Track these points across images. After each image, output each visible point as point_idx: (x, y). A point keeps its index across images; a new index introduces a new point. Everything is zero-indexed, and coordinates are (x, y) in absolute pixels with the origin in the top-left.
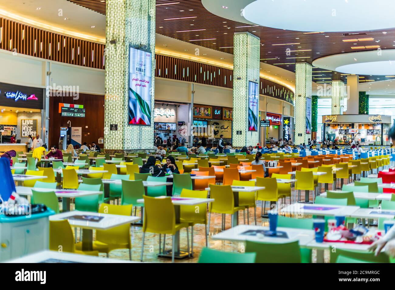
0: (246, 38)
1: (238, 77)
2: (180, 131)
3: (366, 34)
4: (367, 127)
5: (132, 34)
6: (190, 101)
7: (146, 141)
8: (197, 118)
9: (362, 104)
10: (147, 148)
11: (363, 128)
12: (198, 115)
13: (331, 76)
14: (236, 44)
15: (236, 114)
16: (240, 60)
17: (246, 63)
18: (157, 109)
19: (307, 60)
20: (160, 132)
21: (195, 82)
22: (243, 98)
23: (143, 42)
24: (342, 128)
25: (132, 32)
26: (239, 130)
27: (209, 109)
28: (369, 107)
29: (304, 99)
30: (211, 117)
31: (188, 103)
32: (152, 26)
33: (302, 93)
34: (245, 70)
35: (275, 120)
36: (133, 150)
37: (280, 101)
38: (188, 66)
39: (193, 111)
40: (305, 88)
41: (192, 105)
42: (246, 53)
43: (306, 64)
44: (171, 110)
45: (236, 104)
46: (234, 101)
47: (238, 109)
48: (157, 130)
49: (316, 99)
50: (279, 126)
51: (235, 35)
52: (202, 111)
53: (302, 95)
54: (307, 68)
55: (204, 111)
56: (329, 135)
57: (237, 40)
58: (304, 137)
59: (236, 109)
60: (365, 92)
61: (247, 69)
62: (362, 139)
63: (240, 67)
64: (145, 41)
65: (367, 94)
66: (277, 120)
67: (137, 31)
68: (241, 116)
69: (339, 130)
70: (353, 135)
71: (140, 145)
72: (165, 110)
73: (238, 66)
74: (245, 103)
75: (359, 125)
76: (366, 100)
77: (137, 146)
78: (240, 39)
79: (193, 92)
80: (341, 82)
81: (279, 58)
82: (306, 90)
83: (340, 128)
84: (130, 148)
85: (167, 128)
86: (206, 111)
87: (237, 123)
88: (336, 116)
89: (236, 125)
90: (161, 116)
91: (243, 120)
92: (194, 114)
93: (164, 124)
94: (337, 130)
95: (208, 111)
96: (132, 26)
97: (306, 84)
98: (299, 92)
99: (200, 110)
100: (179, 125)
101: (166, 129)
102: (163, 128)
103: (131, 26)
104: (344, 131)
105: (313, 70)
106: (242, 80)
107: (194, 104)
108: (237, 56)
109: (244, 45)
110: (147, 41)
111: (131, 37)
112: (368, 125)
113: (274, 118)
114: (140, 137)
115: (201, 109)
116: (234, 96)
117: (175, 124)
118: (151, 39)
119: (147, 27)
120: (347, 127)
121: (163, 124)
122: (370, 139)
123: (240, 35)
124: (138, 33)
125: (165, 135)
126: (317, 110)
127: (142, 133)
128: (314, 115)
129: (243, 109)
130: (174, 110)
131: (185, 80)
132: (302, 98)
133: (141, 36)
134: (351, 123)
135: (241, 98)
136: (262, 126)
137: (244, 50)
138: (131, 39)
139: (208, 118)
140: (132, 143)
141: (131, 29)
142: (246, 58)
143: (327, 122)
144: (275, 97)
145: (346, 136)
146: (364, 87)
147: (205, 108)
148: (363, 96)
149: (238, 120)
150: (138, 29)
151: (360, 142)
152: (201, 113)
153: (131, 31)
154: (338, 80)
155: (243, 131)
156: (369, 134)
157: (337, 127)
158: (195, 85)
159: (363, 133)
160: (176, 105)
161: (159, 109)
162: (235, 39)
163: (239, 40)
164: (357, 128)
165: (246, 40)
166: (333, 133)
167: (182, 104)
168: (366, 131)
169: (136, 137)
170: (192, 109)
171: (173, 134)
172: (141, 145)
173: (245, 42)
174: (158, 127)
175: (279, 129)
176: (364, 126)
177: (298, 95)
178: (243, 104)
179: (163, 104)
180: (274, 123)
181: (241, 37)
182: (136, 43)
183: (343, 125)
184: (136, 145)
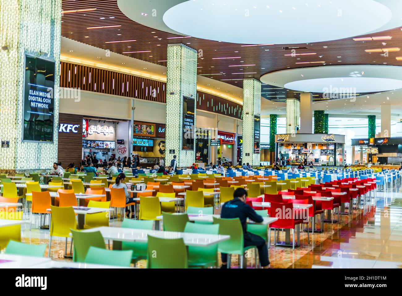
0: (180, 50)
1: (172, 92)
2: (119, 150)
3: (307, 48)
4: (321, 147)
5: (29, 40)
6: (130, 118)
7: (47, 160)
8: (138, 136)
9: (320, 123)
10: (48, 168)
11: (317, 147)
12: (139, 133)
13: (284, 94)
14: (170, 56)
15: (169, 132)
16: (174, 74)
17: (180, 77)
18: (94, 126)
19: (256, 76)
20: (97, 150)
21: (136, 98)
22: (177, 115)
23: (43, 49)
24: (296, 148)
25: (29, 37)
26: (172, 149)
27: (152, 127)
28: (329, 127)
29: (252, 117)
30: (154, 135)
31: (128, 120)
32: (56, 32)
33: (249, 110)
34: (179, 85)
35: (227, 139)
36: (29, 170)
37: (234, 119)
38: (128, 81)
39: (133, 128)
40: (253, 105)
41: (132, 122)
42: (180, 66)
43: (254, 80)
44: (110, 127)
45: (169, 121)
46: (167, 118)
47: (171, 126)
48: (94, 149)
49: (276, 117)
50: (233, 145)
51: (169, 47)
52: (144, 128)
53: (249, 112)
54: (255, 84)
55: (146, 129)
56: (282, 155)
57: (171, 52)
58: (252, 157)
59: (169, 126)
60: (323, 111)
61: (181, 83)
62: (316, 159)
63: (174, 81)
64: (47, 49)
65: (325, 113)
66: (231, 139)
67: (36, 36)
68: (175, 134)
69: (293, 149)
70: (306, 156)
71: (38, 164)
72: (103, 127)
73: (172, 80)
74: (178, 120)
75: (313, 144)
76: (324, 119)
77: (34, 166)
78: (174, 51)
79: (133, 109)
80: (296, 100)
81: (224, 74)
82: (253, 107)
83: (293, 148)
84: (25, 168)
85: (105, 147)
86: (148, 129)
87: (170, 141)
88: (289, 135)
89: (169, 144)
90: (98, 133)
91: (176, 138)
92: (134, 132)
93: (102, 142)
94: (291, 149)
95: (150, 129)
96: (29, 31)
97: (253, 101)
98: (247, 109)
99: (141, 128)
100: (118, 143)
101: (103, 147)
102: (101, 147)
103: (27, 31)
104: (297, 151)
105: (263, 87)
106: (175, 95)
107: (134, 121)
108: (170, 69)
109: (178, 57)
110: (49, 48)
111: (28, 43)
112: (321, 145)
113: (227, 137)
114: (39, 155)
115: (143, 127)
116: (167, 112)
117: (114, 142)
118: (55, 47)
119: (49, 33)
120: (301, 147)
121: (100, 142)
122: (324, 159)
123: (174, 47)
124: (37, 39)
125: (104, 154)
126: (277, 129)
127: (41, 151)
128: (273, 134)
129: (176, 126)
130: (114, 127)
131: (124, 95)
132: (249, 116)
133: (41, 42)
134: (304, 143)
135: (175, 115)
136: (213, 145)
137: (178, 63)
138: (26, 45)
139: (152, 136)
140: (27, 162)
141: (27, 34)
142: (180, 71)
143: (279, 142)
144: (228, 114)
145: (298, 157)
146: (320, 106)
147: (148, 126)
148: (322, 116)
149: (171, 138)
150: (37, 34)
151: (314, 163)
152: (143, 131)
153: (27, 36)
154: (293, 98)
155: (176, 150)
156: (323, 154)
157: (290, 147)
158: (136, 100)
159: (317, 153)
160: (115, 122)
161: (95, 126)
162: (169, 51)
163: (172, 52)
164: (311, 148)
165: (180, 52)
166: (286, 153)
167: (121, 121)
168: (320, 151)
169: (33, 155)
170: (133, 126)
171: (112, 152)
172: (40, 164)
173: (179, 54)
174: (94, 145)
175: (233, 149)
176: (318, 145)
177: (245, 112)
178: (176, 121)
179: (99, 121)
180: (227, 142)
181: (175, 49)
182: (34, 50)
183: (296, 145)
184: (32, 165)
